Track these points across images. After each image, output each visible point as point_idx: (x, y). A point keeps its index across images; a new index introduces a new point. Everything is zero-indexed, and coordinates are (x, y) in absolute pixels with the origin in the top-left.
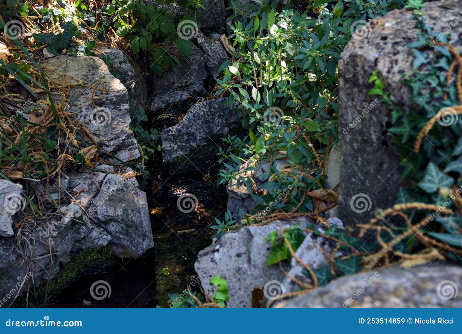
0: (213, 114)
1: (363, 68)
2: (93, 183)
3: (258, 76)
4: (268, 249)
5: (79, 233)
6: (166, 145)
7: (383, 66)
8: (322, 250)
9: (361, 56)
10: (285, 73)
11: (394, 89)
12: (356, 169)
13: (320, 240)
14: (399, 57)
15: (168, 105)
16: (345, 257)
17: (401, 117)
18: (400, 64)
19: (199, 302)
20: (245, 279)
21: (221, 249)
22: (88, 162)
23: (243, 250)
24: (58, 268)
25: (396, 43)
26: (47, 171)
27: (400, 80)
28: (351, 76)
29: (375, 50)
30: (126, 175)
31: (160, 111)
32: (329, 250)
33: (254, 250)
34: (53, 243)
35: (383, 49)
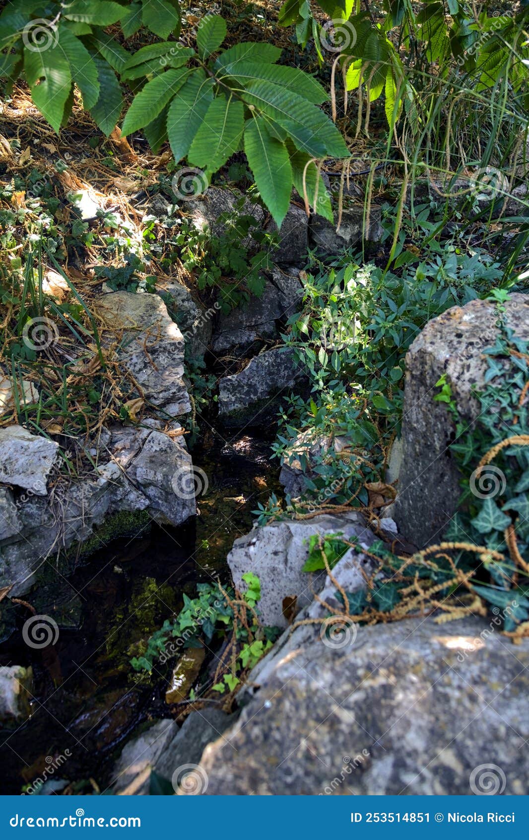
0: (279, 365)
1: (432, 368)
2: (135, 440)
3: (328, 336)
4: (307, 552)
5: (116, 495)
6: (224, 396)
7: (453, 370)
8: (361, 571)
9: (431, 354)
10: (359, 335)
11: (462, 399)
12: (416, 473)
13: (361, 557)
14: (473, 362)
15: (233, 346)
16: (386, 581)
17: (467, 432)
18: (472, 371)
19: (227, 598)
20: (279, 581)
21: (257, 543)
22: (133, 417)
23: (280, 549)
24: (91, 529)
25: (471, 344)
26: (88, 425)
27: (470, 391)
28: (418, 373)
29: (447, 349)
30: (172, 432)
31: (223, 352)
32: (370, 569)
33: (292, 553)
34: (87, 504)
35: (456, 349)
